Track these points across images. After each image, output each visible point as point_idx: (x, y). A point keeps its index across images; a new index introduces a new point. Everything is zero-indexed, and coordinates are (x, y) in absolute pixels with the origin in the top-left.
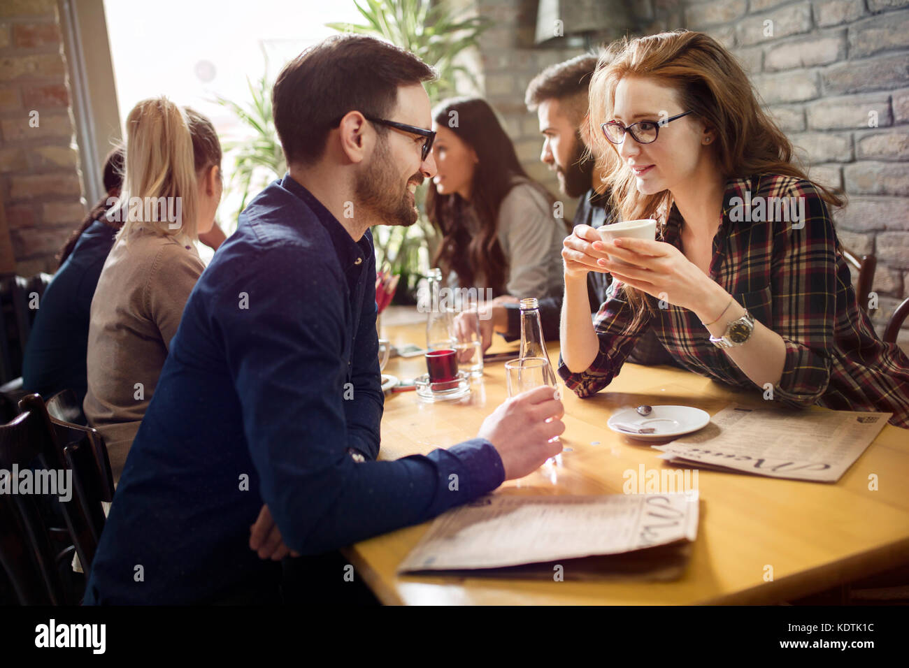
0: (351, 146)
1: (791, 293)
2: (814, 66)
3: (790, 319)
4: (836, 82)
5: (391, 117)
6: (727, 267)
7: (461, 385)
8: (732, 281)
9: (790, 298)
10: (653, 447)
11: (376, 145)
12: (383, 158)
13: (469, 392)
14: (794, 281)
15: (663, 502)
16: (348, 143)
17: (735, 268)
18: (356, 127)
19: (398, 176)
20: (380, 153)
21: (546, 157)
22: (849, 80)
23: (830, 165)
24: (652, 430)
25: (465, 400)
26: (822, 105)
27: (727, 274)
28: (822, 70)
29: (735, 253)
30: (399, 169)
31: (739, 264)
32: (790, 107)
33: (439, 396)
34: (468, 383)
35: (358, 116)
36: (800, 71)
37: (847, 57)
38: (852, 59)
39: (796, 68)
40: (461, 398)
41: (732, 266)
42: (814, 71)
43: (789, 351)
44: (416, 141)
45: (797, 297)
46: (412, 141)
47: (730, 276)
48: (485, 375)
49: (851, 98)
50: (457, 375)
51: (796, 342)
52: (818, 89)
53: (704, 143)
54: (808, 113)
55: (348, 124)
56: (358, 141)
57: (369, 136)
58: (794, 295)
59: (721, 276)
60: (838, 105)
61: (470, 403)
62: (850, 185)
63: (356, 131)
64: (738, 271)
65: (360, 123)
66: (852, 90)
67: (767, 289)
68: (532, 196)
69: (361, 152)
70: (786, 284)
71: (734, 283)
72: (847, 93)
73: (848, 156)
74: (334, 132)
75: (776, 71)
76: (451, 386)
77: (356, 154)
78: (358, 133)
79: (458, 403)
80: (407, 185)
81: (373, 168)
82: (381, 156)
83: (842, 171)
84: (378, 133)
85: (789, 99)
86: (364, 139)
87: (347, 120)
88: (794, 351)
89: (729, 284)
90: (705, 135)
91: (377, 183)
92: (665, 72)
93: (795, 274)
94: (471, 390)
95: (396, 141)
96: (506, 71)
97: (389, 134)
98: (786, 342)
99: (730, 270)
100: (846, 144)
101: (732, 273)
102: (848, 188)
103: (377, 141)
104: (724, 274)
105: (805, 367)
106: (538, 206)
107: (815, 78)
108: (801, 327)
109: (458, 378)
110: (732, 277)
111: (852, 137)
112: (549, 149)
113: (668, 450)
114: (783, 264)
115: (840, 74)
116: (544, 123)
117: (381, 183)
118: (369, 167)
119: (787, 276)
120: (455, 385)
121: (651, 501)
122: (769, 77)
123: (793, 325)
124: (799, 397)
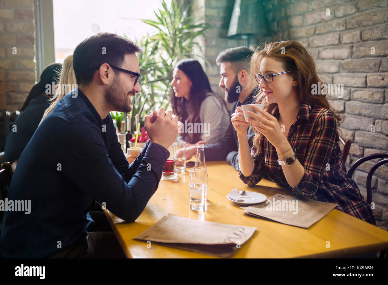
0: (104, 78)
1: (311, 153)
2: (338, 59)
3: (308, 163)
4: (346, 67)
5: (121, 67)
6: (293, 137)
7: (175, 174)
8: (294, 143)
9: (310, 155)
10: (241, 207)
11: (114, 78)
12: (117, 83)
13: (178, 177)
14: (314, 149)
15: (242, 230)
16: (102, 76)
17: (297, 139)
18: (106, 70)
19: (123, 92)
20: (116, 81)
21: (221, 85)
22: (351, 66)
23: (340, 101)
24: (243, 201)
25: (176, 180)
26: (340, 75)
27: (293, 140)
28: (341, 61)
29: (298, 133)
30: (124, 88)
31: (298, 137)
32: (327, 75)
33: (165, 178)
34: (178, 174)
35: (107, 66)
36: (333, 60)
37: (351, 57)
38: (353, 58)
39: (331, 59)
40: (174, 180)
41: (296, 137)
42: (338, 61)
43: (305, 175)
44: (132, 77)
45: (313, 155)
46: (130, 77)
47: (294, 141)
48: (186, 171)
49: (351, 74)
50: (173, 170)
51: (308, 172)
52: (339, 69)
53: (293, 85)
54: (334, 78)
55: (103, 69)
56: (107, 76)
57: (111, 74)
58: (312, 154)
59: (291, 140)
60: (346, 76)
61: (177, 182)
62: (347, 110)
63: (106, 72)
64: (297, 140)
65: (108, 68)
66: (352, 71)
67: (305, 149)
68: (215, 101)
69: (108, 80)
70: (311, 149)
71: (295, 144)
72: (350, 72)
73: (347, 98)
74: (97, 72)
75: (323, 59)
76: (171, 174)
77: (106, 81)
78: (107, 73)
79: (173, 182)
80: (127, 96)
81: (113, 88)
82: (116, 82)
83: (345, 104)
84: (115, 73)
85: (327, 71)
86: (110, 75)
87: (103, 67)
88: (307, 175)
89: (293, 144)
90: (294, 82)
91: (114, 94)
92: (279, 55)
93: (315, 146)
94: (179, 177)
95: (123, 77)
96: (215, 46)
97: (120, 74)
98: (305, 171)
99: (294, 139)
100: (347, 93)
101: (295, 140)
102: (346, 111)
103: (115, 76)
104: (292, 140)
105: (309, 182)
106: (217, 105)
107: (338, 64)
108: (311, 167)
109: (174, 171)
110: (294, 142)
111: (350, 90)
112: (223, 81)
113: (247, 209)
114: (312, 142)
115: (348, 64)
116: (222, 71)
117: (116, 94)
118: (111, 87)
119: (312, 146)
120: (173, 174)
121: (238, 229)
122: (320, 61)
123: (308, 165)
124: (303, 193)
